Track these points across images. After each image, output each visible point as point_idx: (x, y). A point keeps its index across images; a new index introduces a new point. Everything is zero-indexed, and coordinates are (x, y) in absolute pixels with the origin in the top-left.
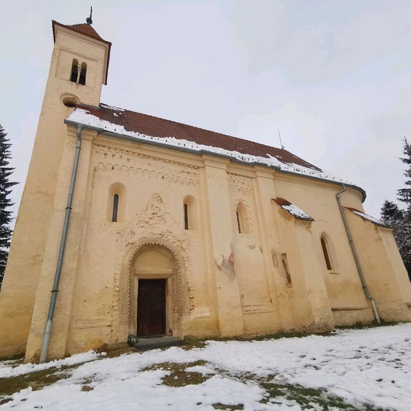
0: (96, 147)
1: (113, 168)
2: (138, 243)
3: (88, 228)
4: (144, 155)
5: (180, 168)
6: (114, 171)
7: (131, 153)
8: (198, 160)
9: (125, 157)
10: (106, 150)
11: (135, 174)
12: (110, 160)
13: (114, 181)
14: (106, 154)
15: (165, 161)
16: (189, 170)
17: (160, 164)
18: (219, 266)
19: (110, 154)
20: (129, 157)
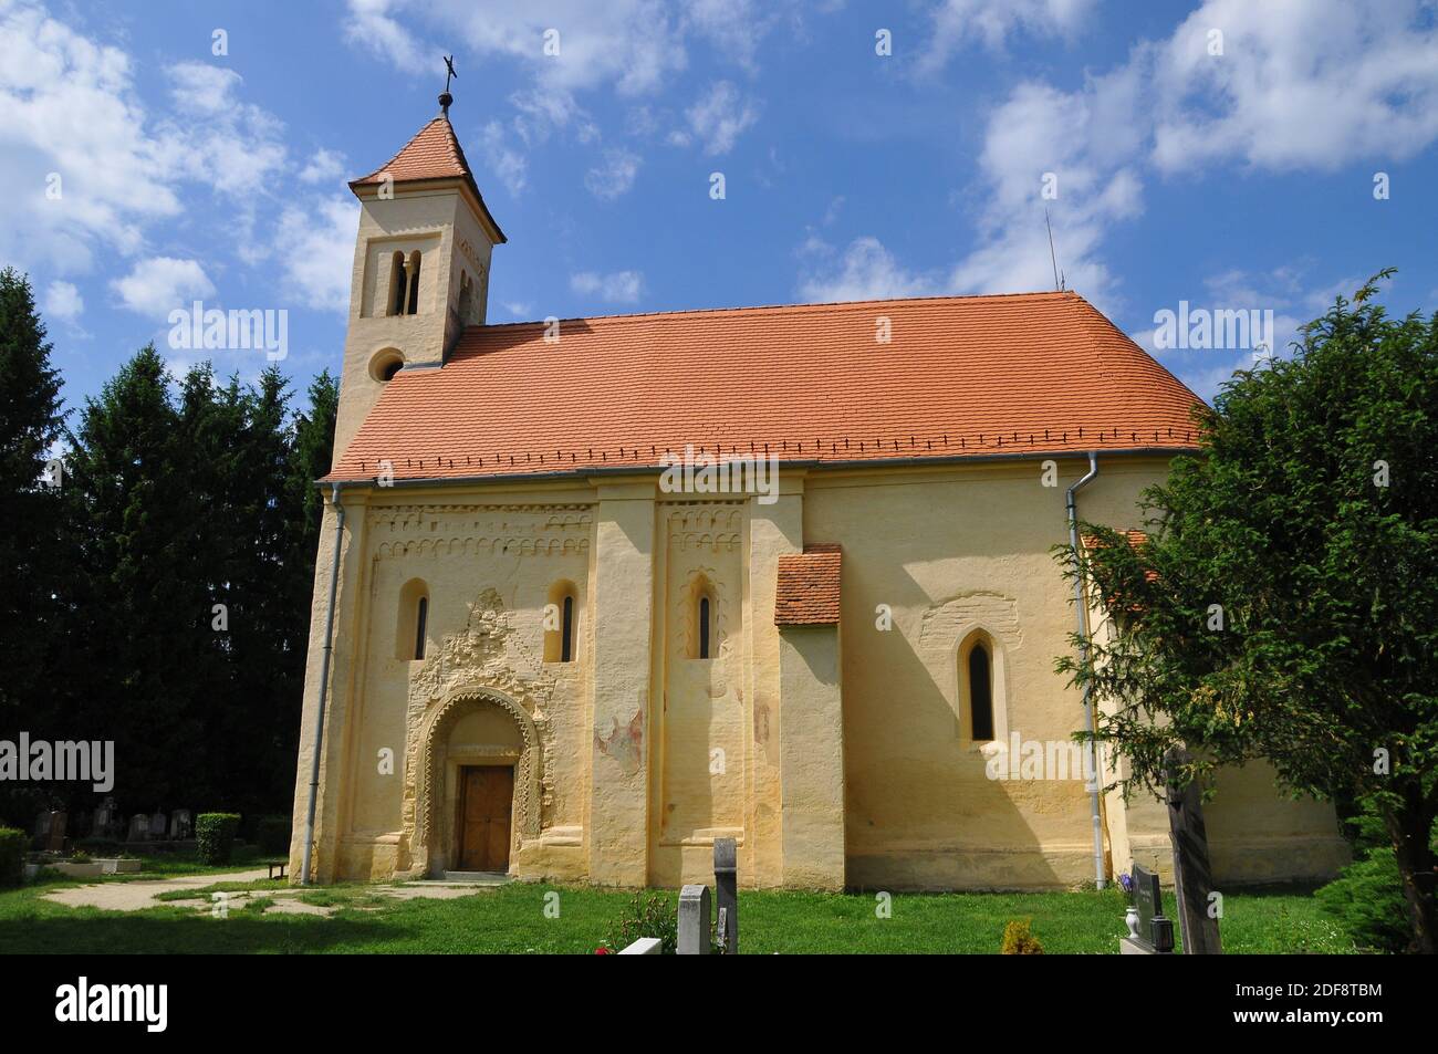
0: (375, 512)
1: (406, 550)
2: (445, 700)
3: (365, 677)
4: (465, 507)
5: (542, 519)
6: (408, 556)
7: (438, 509)
8: (583, 489)
9: (429, 518)
10: (391, 515)
11: (449, 553)
12: (400, 535)
13: (408, 578)
14: (392, 523)
15: (509, 508)
16: (561, 517)
17: (501, 516)
18: (602, 743)
19: (399, 521)
20: (434, 518)
